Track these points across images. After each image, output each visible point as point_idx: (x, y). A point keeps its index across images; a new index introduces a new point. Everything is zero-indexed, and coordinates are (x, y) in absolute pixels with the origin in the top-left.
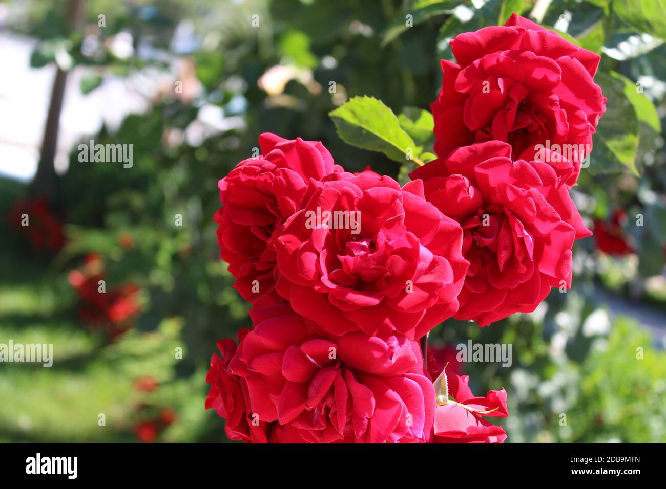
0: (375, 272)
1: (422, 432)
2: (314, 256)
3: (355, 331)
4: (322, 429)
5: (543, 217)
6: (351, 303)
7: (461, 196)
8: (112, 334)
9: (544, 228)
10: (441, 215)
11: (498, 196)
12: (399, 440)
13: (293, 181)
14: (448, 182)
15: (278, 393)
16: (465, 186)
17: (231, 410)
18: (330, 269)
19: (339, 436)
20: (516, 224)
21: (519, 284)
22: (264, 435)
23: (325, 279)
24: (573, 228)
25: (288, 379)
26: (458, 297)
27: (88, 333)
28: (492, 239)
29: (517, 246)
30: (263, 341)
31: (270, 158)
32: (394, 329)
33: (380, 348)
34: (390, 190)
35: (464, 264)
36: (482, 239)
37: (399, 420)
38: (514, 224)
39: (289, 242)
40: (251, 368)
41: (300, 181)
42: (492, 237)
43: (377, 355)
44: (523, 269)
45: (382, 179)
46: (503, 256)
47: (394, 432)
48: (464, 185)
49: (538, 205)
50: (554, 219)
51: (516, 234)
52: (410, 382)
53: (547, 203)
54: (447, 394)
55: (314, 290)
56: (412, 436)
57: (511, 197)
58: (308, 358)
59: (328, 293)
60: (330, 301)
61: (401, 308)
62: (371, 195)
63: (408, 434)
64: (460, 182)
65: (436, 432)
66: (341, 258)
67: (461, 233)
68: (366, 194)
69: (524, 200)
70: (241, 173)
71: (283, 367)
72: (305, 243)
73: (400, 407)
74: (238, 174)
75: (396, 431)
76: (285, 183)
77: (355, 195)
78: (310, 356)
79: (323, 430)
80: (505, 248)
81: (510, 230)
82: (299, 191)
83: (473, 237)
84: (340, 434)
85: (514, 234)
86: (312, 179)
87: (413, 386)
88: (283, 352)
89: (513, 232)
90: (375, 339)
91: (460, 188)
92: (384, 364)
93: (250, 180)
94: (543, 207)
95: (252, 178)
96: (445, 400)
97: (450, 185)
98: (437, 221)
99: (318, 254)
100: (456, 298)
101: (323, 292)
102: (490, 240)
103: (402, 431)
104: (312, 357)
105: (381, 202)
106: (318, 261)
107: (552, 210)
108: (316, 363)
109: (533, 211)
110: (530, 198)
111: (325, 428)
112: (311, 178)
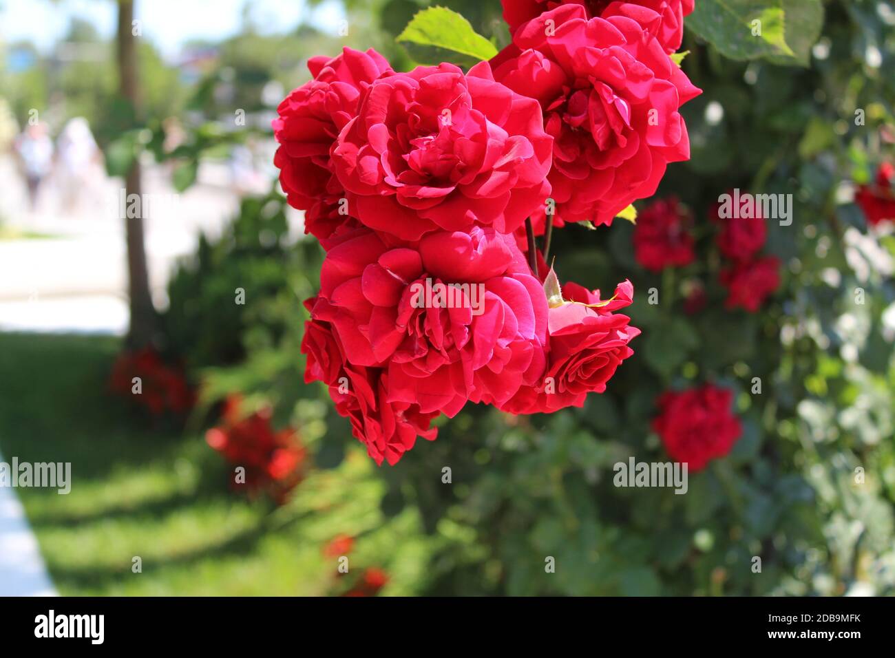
0: (445, 162)
1: (534, 334)
2: (375, 160)
3: (433, 230)
4: (425, 354)
5: (636, 77)
6: (420, 198)
7: (535, 72)
8: (279, 494)
9: (640, 90)
10: (512, 93)
11: (578, 64)
12: (507, 346)
13: (345, 93)
14: (519, 61)
15: (366, 323)
16: (538, 60)
17: (327, 366)
18: (396, 171)
19: (444, 360)
20: (603, 90)
21: (625, 161)
22: (368, 385)
23: (391, 179)
24: (671, 84)
25: (375, 305)
26: (547, 177)
27: (248, 503)
28: (583, 115)
29: (611, 116)
30: (338, 266)
31: (321, 79)
32: (475, 218)
33: (462, 242)
34: (449, 75)
35: (547, 140)
36: (572, 118)
37: (503, 323)
38: (601, 90)
39: (346, 153)
40: (332, 302)
41: (353, 92)
42: (583, 113)
43: (461, 250)
44: (623, 141)
45: (440, 67)
46: (599, 132)
47: (499, 338)
48: (536, 58)
49: (625, 65)
50: (646, 77)
51: (606, 101)
52: (510, 281)
53: (636, 61)
54: (560, 294)
55: (381, 195)
56: (522, 339)
57: (592, 62)
58: (390, 274)
59: (396, 194)
60: (399, 202)
61: (480, 195)
62: (428, 82)
63: (518, 338)
64: (531, 56)
65: (551, 333)
66: (406, 157)
67: (537, 106)
68: (422, 83)
69: (606, 61)
70: (291, 103)
71: (363, 288)
72: (362, 148)
73: (500, 305)
74: (288, 105)
75: (503, 336)
76: (338, 98)
77: (411, 88)
78: (391, 271)
79: (426, 357)
80: (598, 122)
81: (598, 98)
82: (352, 102)
83: (562, 119)
84: (444, 357)
85: (603, 102)
86: (363, 83)
87: (513, 284)
88: (361, 276)
89: (602, 100)
90: (458, 234)
91: (534, 62)
92: (470, 257)
93: (302, 107)
94: (631, 67)
95: (304, 104)
96: (559, 301)
97: (522, 63)
98: (509, 98)
99: (379, 157)
100: (545, 177)
101: (391, 194)
102: (580, 117)
103: (510, 335)
104: (395, 273)
105: (440, 88)
106: (380, 165)
107: (643, 67)
108: (400, 279)
109: (621, 72)
110: (614, 57)
111: (428, 353)
112: (361, 82)
